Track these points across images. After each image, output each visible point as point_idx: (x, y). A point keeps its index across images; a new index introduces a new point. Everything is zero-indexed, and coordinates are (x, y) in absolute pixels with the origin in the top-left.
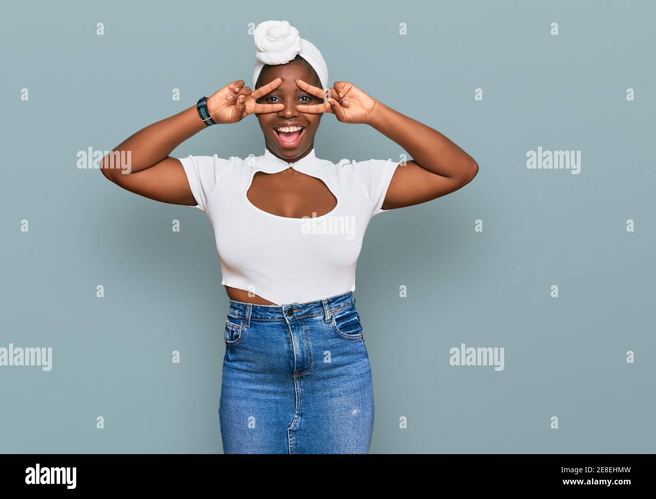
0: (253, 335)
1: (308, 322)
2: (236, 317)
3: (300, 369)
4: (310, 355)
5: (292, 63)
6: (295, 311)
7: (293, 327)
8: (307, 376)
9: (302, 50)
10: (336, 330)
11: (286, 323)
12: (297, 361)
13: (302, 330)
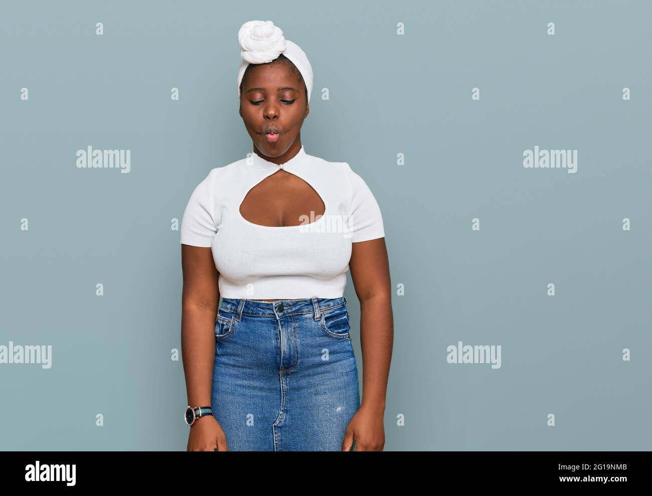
0: (243, 329)
1: (298, 319)
2: (228, 311)
3: (286, 366)
4: (297, 352)
5: (275, 62)
6: (285, 308)
7: (283, 323)
8: (293, 373)
9: (286, 49)
10: (324, 328)
11: (276, 319)
12: (283, 357)
13: (291, 326)
